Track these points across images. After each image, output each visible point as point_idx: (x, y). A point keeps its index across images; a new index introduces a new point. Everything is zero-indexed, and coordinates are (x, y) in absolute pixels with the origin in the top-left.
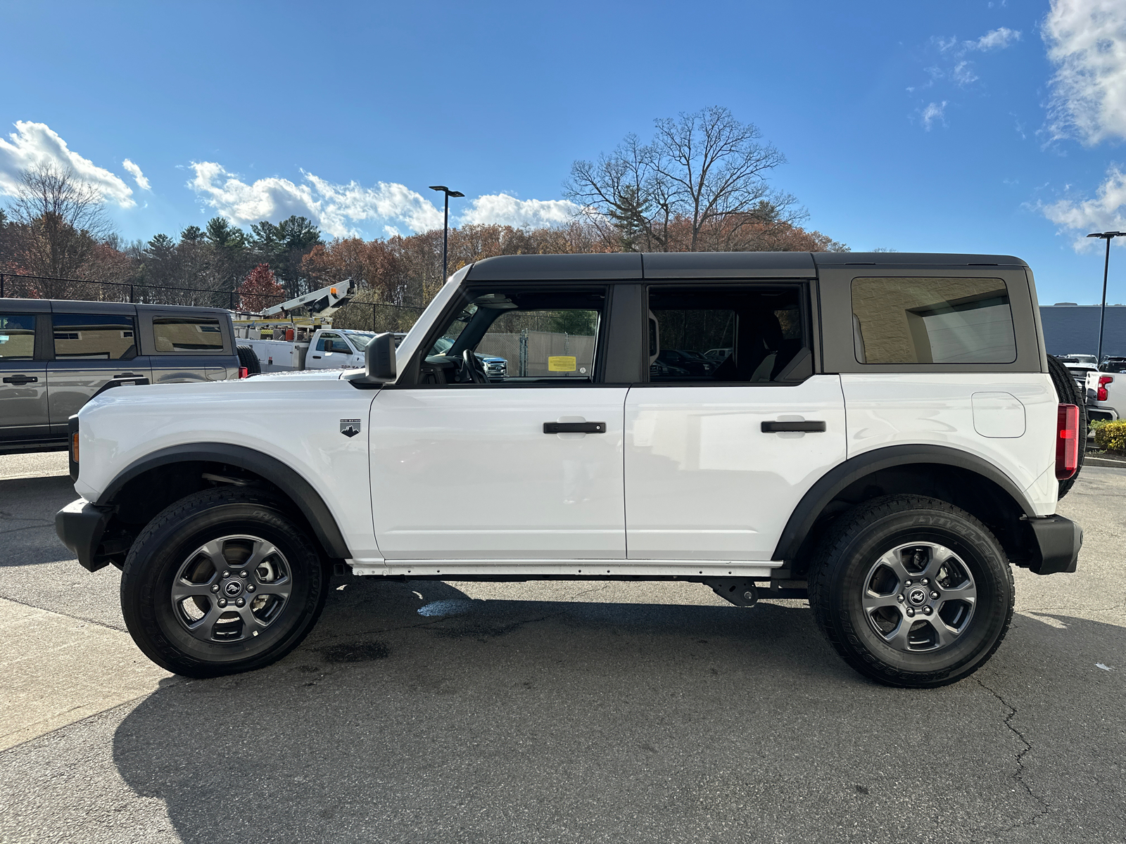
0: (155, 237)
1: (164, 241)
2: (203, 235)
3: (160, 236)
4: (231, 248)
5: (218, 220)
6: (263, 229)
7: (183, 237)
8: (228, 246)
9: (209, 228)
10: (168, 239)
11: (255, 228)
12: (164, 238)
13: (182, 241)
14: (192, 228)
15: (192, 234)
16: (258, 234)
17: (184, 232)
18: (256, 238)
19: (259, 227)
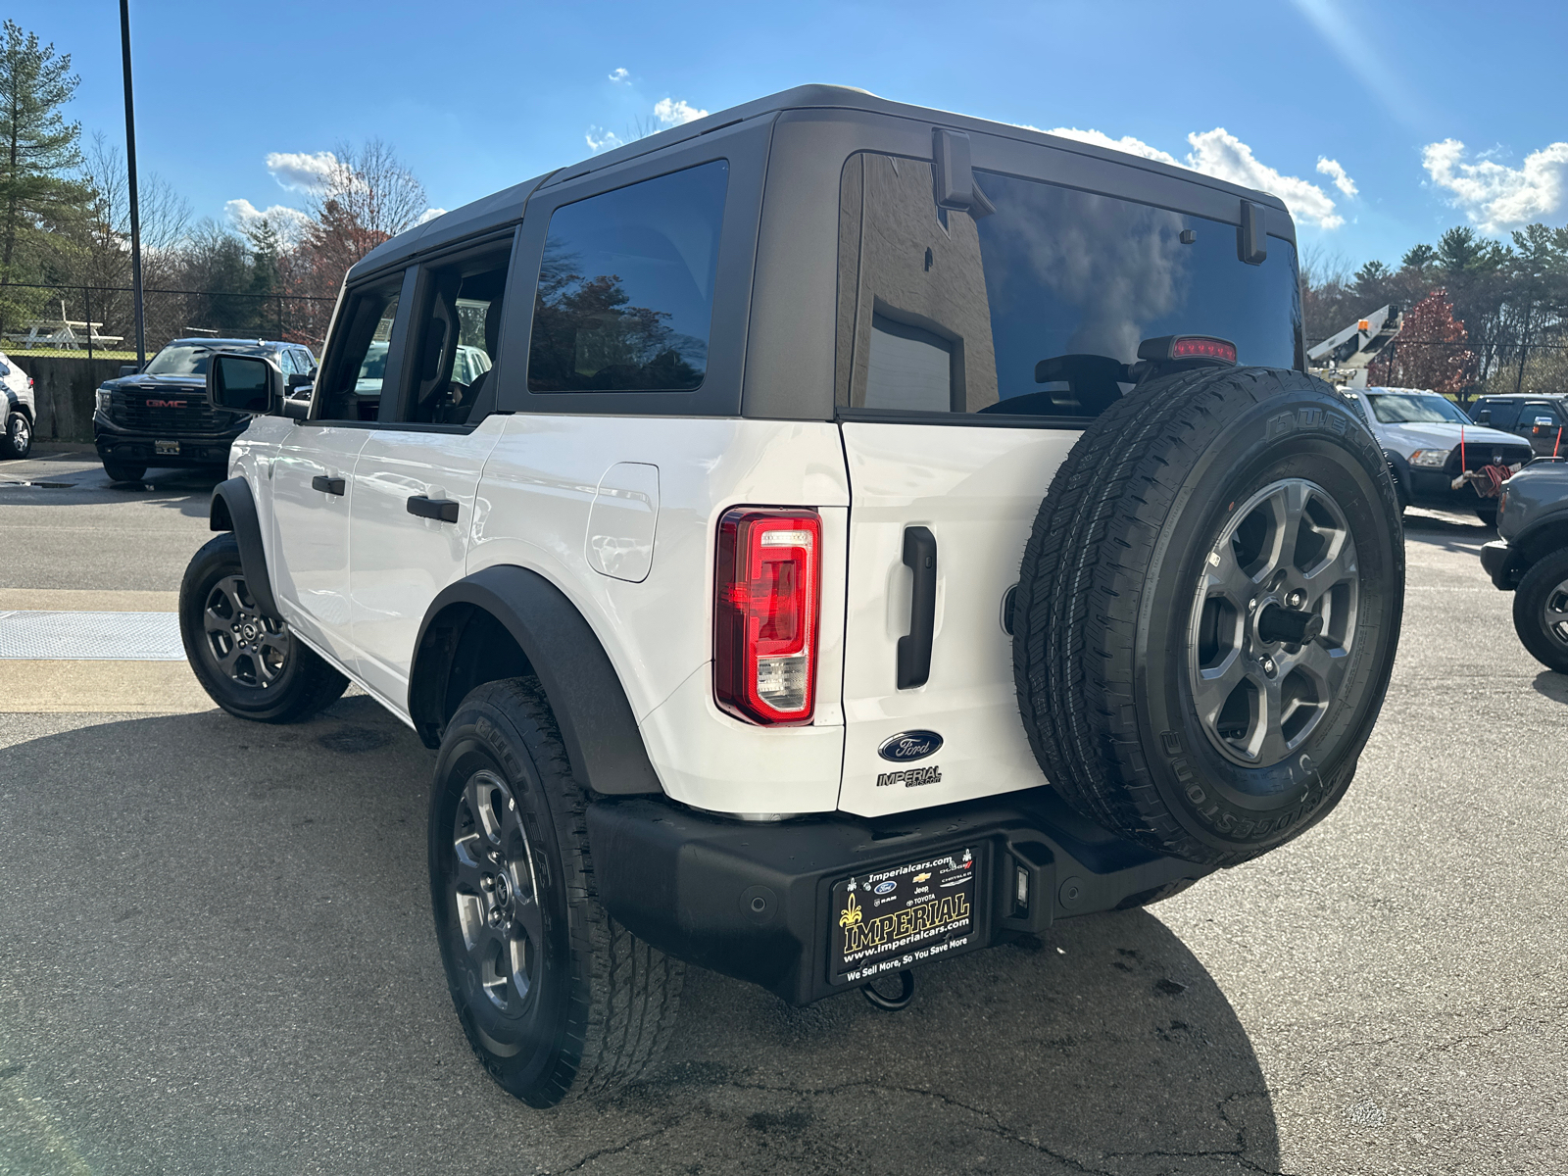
0: (1365, 266)
1: (1377, 270)
2: (1435, 257)
3: (1372, 264)
4: (1472, 272)
5: (1457, 231)
6: (1531, 237)
7: (1405, 262)
8: (1469, 270)
9: (1442, 244)
10: (1383, 268)
11: (1518, 238)
12: (1377, 266)
13: (1403, 269)
14: (1420, 247)
15: (1418, 256)
16: (1523, 246)
17: (1407, 255)
18: (1517, 251)
19: (1525, 235)
